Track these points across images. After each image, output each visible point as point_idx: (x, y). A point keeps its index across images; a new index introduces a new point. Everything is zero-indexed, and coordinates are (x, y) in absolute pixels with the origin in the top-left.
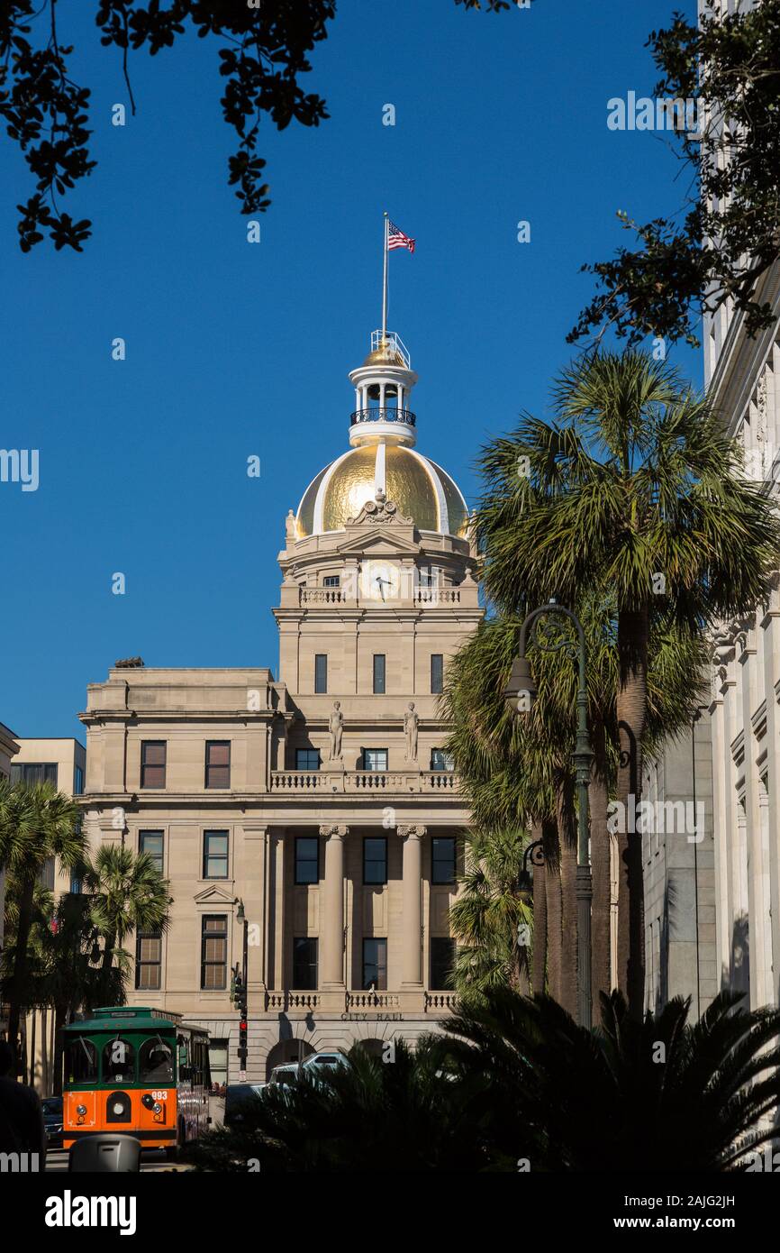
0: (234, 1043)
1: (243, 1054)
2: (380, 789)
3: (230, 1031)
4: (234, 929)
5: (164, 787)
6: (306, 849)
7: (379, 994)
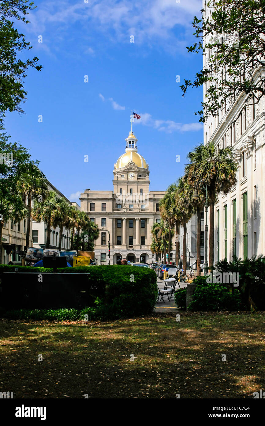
0: (107, 254)
1: (109, 255)
2: (132, 212)
3: (107, 252)
4: (107, 235)
5: (94, 211)
6: (119, 222)
7: (132, 245)
